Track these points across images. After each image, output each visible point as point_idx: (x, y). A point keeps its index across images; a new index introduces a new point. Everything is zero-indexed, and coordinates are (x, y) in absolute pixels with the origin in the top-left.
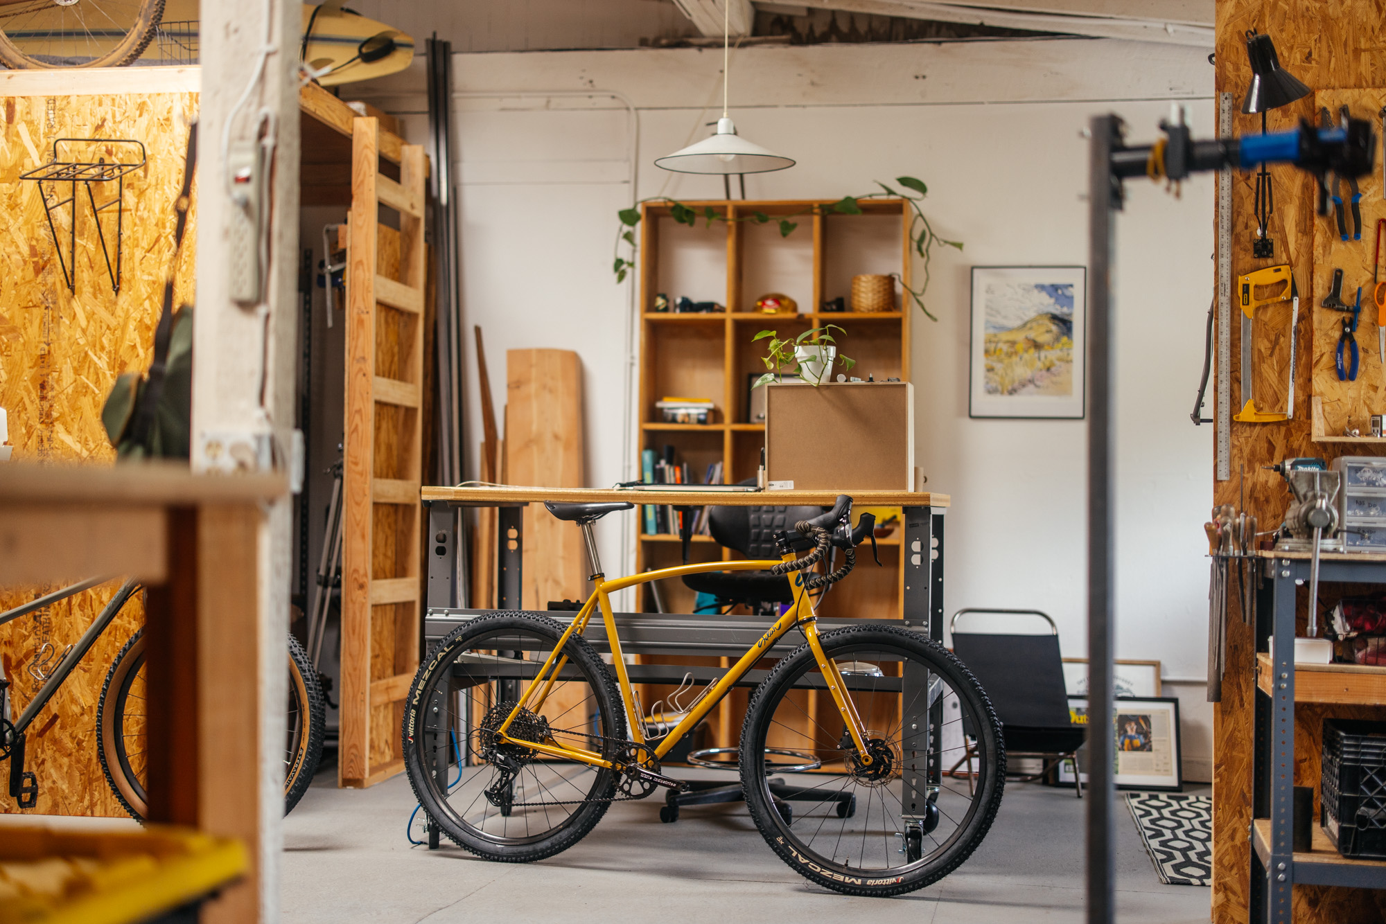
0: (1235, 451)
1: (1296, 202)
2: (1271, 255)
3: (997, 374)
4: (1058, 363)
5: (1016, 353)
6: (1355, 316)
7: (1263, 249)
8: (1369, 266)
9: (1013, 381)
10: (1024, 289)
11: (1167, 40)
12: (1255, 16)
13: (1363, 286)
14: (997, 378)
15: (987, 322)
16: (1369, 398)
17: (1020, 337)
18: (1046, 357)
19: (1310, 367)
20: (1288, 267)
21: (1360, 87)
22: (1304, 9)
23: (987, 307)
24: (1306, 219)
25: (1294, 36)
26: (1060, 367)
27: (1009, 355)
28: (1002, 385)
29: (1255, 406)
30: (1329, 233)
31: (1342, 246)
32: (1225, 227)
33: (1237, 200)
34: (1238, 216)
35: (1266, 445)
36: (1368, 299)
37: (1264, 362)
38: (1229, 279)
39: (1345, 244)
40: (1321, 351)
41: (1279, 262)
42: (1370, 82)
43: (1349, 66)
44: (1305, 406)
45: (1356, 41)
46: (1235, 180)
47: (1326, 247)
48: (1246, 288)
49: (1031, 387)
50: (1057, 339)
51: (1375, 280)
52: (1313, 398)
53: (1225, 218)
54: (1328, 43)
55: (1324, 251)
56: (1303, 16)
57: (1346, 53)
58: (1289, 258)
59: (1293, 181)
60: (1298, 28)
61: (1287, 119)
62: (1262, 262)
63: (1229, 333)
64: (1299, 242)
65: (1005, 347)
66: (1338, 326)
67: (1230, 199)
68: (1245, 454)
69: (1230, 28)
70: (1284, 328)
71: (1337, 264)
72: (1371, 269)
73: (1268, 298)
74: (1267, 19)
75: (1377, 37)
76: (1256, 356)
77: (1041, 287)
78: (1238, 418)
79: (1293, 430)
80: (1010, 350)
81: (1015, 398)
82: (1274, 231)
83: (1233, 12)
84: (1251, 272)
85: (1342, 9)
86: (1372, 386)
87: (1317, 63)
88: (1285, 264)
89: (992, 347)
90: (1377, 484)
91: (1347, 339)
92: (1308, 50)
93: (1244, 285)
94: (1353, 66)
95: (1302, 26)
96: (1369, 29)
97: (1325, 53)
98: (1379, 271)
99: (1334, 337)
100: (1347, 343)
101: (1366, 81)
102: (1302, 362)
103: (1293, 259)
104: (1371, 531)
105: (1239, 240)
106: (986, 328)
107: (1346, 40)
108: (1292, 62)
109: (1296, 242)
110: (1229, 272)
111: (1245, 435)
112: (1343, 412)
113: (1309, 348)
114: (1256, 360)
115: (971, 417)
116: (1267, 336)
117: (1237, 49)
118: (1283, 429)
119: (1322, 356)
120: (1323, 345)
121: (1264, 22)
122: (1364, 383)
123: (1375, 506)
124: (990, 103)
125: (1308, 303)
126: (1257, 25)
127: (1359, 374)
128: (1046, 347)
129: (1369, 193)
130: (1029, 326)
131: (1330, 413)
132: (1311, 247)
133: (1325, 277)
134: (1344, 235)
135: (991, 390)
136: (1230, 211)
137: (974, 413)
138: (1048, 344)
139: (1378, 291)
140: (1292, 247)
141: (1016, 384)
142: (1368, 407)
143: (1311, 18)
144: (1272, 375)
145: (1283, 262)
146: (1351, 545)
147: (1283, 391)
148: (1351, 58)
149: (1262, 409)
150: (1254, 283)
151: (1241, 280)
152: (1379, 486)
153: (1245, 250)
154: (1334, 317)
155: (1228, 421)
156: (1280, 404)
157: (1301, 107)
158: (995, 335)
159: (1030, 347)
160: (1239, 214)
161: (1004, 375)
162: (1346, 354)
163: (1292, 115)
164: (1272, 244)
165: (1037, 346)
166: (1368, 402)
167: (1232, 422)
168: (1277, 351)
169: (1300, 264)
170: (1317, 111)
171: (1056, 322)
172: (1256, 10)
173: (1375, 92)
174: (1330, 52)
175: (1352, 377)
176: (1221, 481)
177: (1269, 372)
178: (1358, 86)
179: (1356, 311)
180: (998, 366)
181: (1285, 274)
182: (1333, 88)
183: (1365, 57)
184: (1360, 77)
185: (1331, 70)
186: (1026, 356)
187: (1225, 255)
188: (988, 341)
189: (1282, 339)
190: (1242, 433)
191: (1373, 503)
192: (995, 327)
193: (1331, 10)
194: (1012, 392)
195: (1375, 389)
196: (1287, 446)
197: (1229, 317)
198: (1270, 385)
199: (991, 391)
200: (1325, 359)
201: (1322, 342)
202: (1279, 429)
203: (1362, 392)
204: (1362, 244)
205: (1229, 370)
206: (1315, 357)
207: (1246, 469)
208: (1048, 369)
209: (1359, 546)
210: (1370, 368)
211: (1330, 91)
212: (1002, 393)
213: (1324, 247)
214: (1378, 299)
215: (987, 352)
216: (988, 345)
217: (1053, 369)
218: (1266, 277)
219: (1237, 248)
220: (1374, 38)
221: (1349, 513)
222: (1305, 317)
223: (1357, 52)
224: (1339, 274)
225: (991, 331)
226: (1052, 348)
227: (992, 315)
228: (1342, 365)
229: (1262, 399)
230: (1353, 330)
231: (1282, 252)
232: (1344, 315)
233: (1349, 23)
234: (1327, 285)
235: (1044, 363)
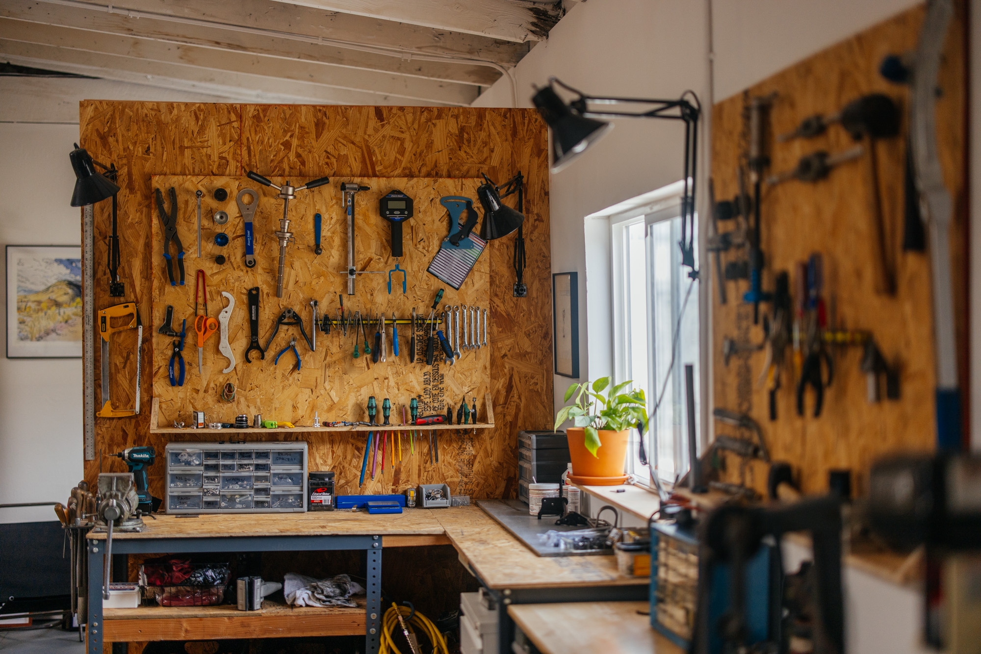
0: (99, 438)
1: (141, 256)
2: (122, 295)
3: (27, 325)
4: (73, 317)
5: (42, 310)
6: (182, 340)
7: (117, 291)
8: (191, 303)
9: (40, 331)
10: (47, 262)
11: (146, 83)
12: (109, 119)
13: (188, 318)
14: (28, 329)
15: (19, 287)
16: (193, 398)
17: (44, 298)
18: (64, 313)
19: (151, 376)
20: (134, 304)
21: (184, 174)
22: (144, 115)
23: (19, 275)
24: (147, 268)
25: (137, 135)
26: (75, 320)
27: (37, 311)
28: (32, 333)
29: (112, 404)
30: (163, 280)
31: (172, 289)
32: (89, 274)
33: (97, 254)
34: (98, 266)
35: (121, 433)
36: (192, 327)
37: (119, 373)
38: (92, 312)
39: (174, 288)
40: (158, 365)
41: (129, 300)
42: (192, 171)
43: (176, 159)
44: (147, 405)
45: (181, 140)
46: (96, 238)
47: (161, 289)
48: (104, 319)
49: (54, 335)
50: (73, 299)
51: (196, 314)
52: (153, 399)
53: (88, 267)
54: (161, 141)
55: (160, 293)
56: (143, 121)
57: (174, 149)
58: (136, 297)
59: (138, 240)
60: (139, 129)
61: (133, 195)
62: (116, 300)
63: (92, 352)
64: (143, 285)
65: (33, 306)
66: (171, 346)
67: (92, 253)
68: (106, 440)
69: (90, 127)
70: (133, 348)
71: (169, 302)
72: (193, 306)
73: (121, 326)
74: (117, 121)
75: (196, 138)
76: (113, 369)
77: (59, 261)
78: (99, 414)
79: (140, 422)
80: (37, 308)
81: (41, 344)
82: (124, 276)
83: (92, 115)
84: (109, 307)
85: (171, 117)
86: (195, 389)
87: (154, 155)
88: (133, 302)
89: (23, 305)
90: (192, 463)
91: (176, 358)
92: (147, 146)
93: (102, 317)
94: (179, 159)
95: (142, 128)
96: (190, 132)
97: (159, 148)
98: (198, 307)
99: (167, 354)
100: (177, 359)
101: (189, 170)
102: (146, 372)
103: (139, 297)
104: (187, 497)
105: (100, 283)
106: (18, 292)
107: (174, 140)
108: (136, 153)
109: (141, 285)
110: (92, 307)
111: (106, 426)
112: (175, 408)
113: (151, 363)
114: (113, 371)
115: (7, 357)
116: (121, 354)
117: (96, 142)
118: (133, 421)
119: (159, 368)
120: (160, 361)
121: (115, 123)
122: (189, 387)
123: (189, 480)
124: (18, 122)
125: (149, 330)
126: (110, 126)
127: (185, 381)
128: (64, 305)
129: (191, 251)
130: (51, 289)
131: (165, 409)
132: (150, 289)
133: (161, 312)
134: (173, 282)
135: (23, 337)
136: (92, 262)
137: (10, 355)
138: (66, 303)
139: (198, 321)
140: (138, 289)
141: (42, 333)
142: (192, 404)
143: (149, 122)
144: (124, 382)
145: (132, 300)
146: (174, 509)
147: (133, 394)
148: (178, 153)
149: (118, 407)
150: (109, 316)
151: (101, 313)
152: (192, 466)
153: (104, 291)
154: (167, 340)
155: (93, 416)
156: (131, 403)
157: (143, 187)
158: (25, 297)
159: (52, 306)
160: (99, 264)
161: (33, 325)
162: (176, 367)
163: (136, 192)
164: (123, 287)
165: (58, 305)
166: (192, 401)
167: (96, 418)
168: (128, 364)
169: (144, 301)
170: (153, 191)
171: (72, 287)
172: (109, 114)
173: (194, 179)
174: (163, 148)
175: (180, 383)
176: (89, 461)
177: (122, 380)
178: (183, 174)
179: (183, 335)
180: (28, 319)
181: (131, 309)
182: (165, 175)
183: (187, 152)
184: (184, 166)
185: (164, 161)
186: (49, 312)
187: (89, 294)
188: (20, 301)
189: (132, 356)
190: (104, 425)
191: (187, 477)
192: (25, 291)
193: (163, 117)
194: (40, 339)
195: (197, 391)
196: (136, 434)
197: (92, 340)
198: (124, 389)
199: (23, 339)
200: (161, 370)
201: (159, 358)
202: (130, 421)
203: (188, 394)
204: (187, 287)
205: (93, 379)
206: (155, 369)
207: (107, 451)
208: (66, 322)
209: (179, 509)
210: (193, 377)
211: (162, 177)
212: (32, 340)
213: (160, 290)
214: (198, 328)
215: (19, 309)
216: (20, 304)
217: (70, 321)
218: (119, 311)
219: (98, 290)
220: (193, 139)
221: (172, 485)
222: (147, 340)
223: (182, 148)
224: (170, 309)
225: (22, 294)
226: (69, 306)
227: (22, 282)
228: (173, 375)
229: (118, 399)
230: (181, 349)
231: (130, 293)
232: (174, 339)
233: (176, 127)
234: (162, 317)
235: (63, 317)
